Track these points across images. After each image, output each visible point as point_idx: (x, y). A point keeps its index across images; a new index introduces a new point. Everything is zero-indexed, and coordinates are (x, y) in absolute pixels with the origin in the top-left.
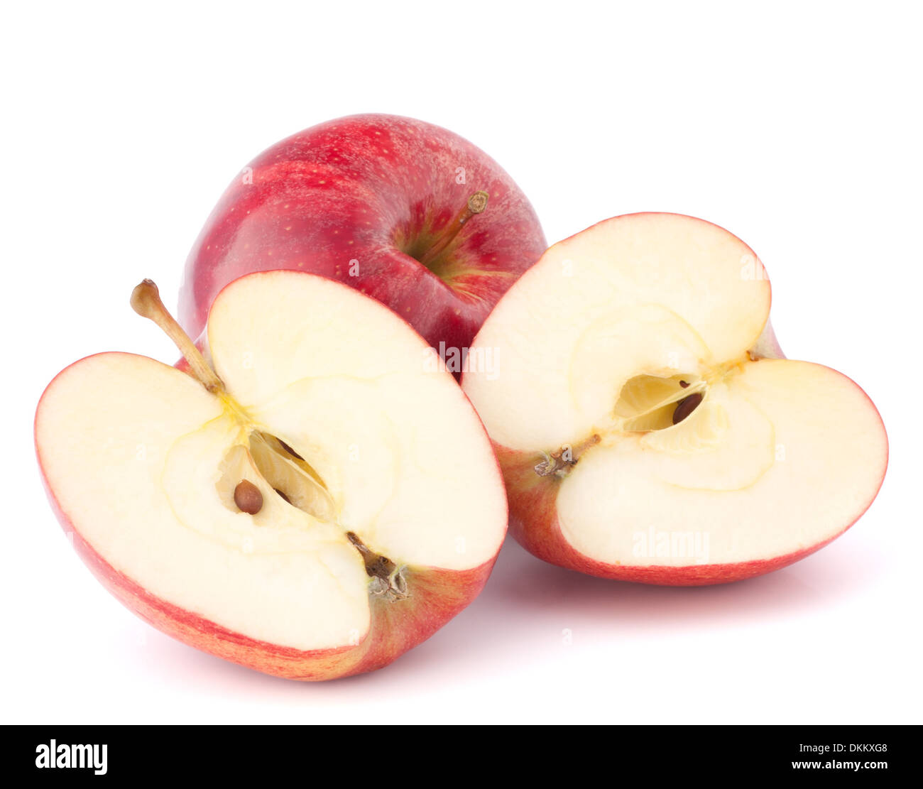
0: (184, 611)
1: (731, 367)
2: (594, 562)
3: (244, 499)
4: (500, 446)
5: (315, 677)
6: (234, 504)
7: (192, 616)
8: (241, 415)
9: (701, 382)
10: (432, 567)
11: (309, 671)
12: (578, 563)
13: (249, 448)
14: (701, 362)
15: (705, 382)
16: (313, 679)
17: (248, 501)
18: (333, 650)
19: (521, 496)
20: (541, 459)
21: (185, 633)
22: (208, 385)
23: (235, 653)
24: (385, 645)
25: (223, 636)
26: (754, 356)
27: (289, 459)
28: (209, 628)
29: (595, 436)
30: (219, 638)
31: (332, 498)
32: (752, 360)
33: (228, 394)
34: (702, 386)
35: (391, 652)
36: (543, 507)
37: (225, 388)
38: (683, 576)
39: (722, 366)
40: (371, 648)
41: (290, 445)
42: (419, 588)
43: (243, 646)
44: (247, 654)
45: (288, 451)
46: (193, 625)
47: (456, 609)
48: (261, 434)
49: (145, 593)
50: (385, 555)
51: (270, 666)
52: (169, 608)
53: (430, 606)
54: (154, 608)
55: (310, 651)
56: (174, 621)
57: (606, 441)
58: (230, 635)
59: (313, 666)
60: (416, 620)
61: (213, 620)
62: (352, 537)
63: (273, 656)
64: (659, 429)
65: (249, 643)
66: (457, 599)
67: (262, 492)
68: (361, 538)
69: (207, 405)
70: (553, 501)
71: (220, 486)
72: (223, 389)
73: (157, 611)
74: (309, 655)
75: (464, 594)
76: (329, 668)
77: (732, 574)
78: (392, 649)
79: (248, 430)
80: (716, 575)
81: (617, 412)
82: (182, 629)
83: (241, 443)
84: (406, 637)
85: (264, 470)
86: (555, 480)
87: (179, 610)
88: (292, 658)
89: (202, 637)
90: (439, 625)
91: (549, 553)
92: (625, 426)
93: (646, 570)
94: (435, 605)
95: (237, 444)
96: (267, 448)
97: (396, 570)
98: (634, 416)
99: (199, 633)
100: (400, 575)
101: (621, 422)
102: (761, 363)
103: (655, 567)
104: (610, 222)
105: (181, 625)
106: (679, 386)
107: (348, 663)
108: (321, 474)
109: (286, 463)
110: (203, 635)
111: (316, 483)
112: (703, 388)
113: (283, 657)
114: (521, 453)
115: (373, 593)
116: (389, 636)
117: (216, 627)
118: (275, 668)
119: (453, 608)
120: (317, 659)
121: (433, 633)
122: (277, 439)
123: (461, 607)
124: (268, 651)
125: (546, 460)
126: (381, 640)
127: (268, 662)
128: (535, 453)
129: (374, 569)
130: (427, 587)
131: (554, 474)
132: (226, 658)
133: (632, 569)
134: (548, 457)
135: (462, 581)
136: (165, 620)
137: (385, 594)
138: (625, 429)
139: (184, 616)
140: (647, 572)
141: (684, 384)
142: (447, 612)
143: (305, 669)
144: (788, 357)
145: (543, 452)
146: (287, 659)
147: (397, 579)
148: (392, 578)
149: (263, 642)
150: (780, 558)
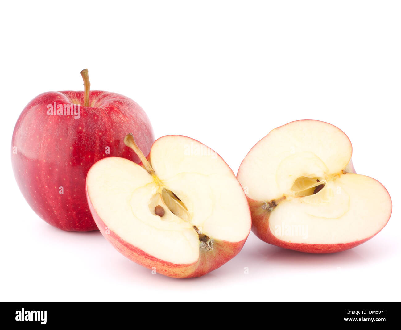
0: (134, 247)
1: (336, 176)
2: (281, 241)
3: (158, 211)
4: (250, 198)
5: (177, 276)
6: (154, 213)
7: (136, 248)
8: (160, 183)
9: (324, 180)
10: (222, 240)
11: (176, 273)
12: (276, 242)
13: (161, 194)
14: (325, 173)
15: (326, 180)
16: (177, 277)
17: (159, 212)
18: (185, 265)
19: (256, 217)
20: (264, 204)
21: (133, 255)
22: (149, 171)
23: (150, 264)
24: (203, 267)
25: (146, 257)
26: (344, 172)
27: (175, 200)
28: (142, 253)
29: (284, 197)
30: (145, 257)
31: (189, 214)
32: (343, 174)
33: (156, 175)
34: (324, 182)
35: (205, 270)
36: (264, 221)
37: (155, 173)
38: (313, 248)
39: (332, 175)
40: (198, 267)
41: (176, 194)
42: (217, 248)
43: (153, 261)
44: (154, 264)
45: (175, 197)
46: (136, 252)
47: (230, 257)
48: (166, 190)
49: (120, 239)
50: (206, 234)
51: (162, 270)
52: (128, 245)
53: (221, 255)
54: (123, 245)
55: (177, 264)
56: (130, 250)
57: (288, 199)
58: (149, 256)
59: (177, 271)
60: (215, 259)
61: (144, 250)
62: (195, 227)
63: (164, 266)
64: (308, 195)
65: (156, 260)
66: (231, 253)
67: (165, 210)
68: (199, 228)
69: (148, 178)
70: (267, 219)
71: (150, 206)
72: (154, 173)
73: (123, 246)
74: (177, 266)
75: (233, 252)
76: (183, 272)
77: (332, 249)
78: (206, 269)
79: (162, 188)
80: (325, 248)
81: (293, 189)
82: (132, 253)
83: (159, 192)
84: (211, 265)
85: (166, 203)
86: (269, 211)
87: (132, 246)
88: (170, 267)
89: (139, 257)
90: (223, 262)
91: (265, 238)
92: (295, 194)
93: (300, 245)
94: (223, 255)
95: (157, 192)
96: (168, 196)
97: (210, 240)
98: (299, 191)
99: (138, 255)
100: (211, 242)
101: (294, 192)
102: (347, 175)
103: (303, 244)
104: (295, 122)
105: (132, 252)
106: (317, 181)
107: (190, 271)
108: (186, 206)
109: (174, 201)
110: (140, 256)
111: (184, 209)
112: (325, 182)
113: (167, 266)
114: (257, 201)
115: (201, 247)
116: (205, 264)
117: (144, 253)
118: (164, 271)
119: (229, 256)
120: (179, 268)
121: (221, 266)
122: (172, 192)
123: (232, 257)
124: (162, 263)
125: (266, 204)
126: (202, 265)
127: (162, 268)
128: (262, 201)
129: (202, 240)
130: (220, 248)
131: (268, 209)
132: (147, 266)
133: (295, 244)
134: (266, 203)
135: (233, 247)
136: (126, 250)
137: (205, 248)
138: (295, 195)
139: (133, 248)
140: (301, 246)
141: (318, 181)
142: (227, 258)
143: (174, 272)
144: (357, 172)
145: (265, 201)
146: (168, 267)
147: (210, 243)
148: (208, 243)
149: (160, 260)
150: (349, 243)
